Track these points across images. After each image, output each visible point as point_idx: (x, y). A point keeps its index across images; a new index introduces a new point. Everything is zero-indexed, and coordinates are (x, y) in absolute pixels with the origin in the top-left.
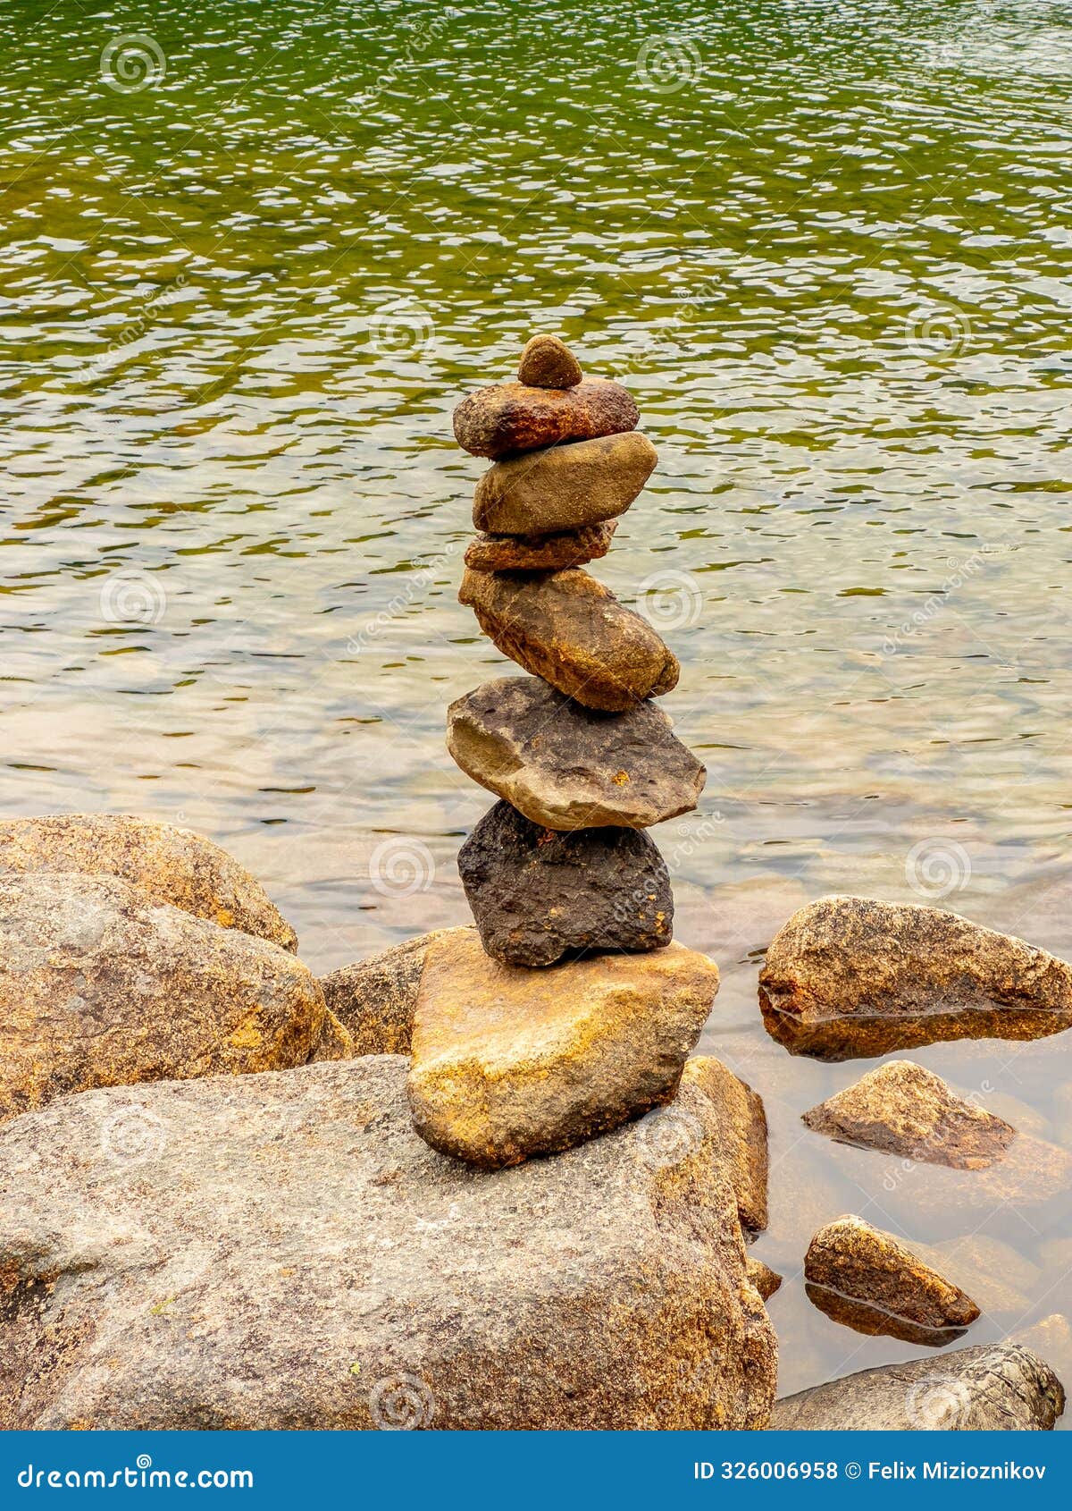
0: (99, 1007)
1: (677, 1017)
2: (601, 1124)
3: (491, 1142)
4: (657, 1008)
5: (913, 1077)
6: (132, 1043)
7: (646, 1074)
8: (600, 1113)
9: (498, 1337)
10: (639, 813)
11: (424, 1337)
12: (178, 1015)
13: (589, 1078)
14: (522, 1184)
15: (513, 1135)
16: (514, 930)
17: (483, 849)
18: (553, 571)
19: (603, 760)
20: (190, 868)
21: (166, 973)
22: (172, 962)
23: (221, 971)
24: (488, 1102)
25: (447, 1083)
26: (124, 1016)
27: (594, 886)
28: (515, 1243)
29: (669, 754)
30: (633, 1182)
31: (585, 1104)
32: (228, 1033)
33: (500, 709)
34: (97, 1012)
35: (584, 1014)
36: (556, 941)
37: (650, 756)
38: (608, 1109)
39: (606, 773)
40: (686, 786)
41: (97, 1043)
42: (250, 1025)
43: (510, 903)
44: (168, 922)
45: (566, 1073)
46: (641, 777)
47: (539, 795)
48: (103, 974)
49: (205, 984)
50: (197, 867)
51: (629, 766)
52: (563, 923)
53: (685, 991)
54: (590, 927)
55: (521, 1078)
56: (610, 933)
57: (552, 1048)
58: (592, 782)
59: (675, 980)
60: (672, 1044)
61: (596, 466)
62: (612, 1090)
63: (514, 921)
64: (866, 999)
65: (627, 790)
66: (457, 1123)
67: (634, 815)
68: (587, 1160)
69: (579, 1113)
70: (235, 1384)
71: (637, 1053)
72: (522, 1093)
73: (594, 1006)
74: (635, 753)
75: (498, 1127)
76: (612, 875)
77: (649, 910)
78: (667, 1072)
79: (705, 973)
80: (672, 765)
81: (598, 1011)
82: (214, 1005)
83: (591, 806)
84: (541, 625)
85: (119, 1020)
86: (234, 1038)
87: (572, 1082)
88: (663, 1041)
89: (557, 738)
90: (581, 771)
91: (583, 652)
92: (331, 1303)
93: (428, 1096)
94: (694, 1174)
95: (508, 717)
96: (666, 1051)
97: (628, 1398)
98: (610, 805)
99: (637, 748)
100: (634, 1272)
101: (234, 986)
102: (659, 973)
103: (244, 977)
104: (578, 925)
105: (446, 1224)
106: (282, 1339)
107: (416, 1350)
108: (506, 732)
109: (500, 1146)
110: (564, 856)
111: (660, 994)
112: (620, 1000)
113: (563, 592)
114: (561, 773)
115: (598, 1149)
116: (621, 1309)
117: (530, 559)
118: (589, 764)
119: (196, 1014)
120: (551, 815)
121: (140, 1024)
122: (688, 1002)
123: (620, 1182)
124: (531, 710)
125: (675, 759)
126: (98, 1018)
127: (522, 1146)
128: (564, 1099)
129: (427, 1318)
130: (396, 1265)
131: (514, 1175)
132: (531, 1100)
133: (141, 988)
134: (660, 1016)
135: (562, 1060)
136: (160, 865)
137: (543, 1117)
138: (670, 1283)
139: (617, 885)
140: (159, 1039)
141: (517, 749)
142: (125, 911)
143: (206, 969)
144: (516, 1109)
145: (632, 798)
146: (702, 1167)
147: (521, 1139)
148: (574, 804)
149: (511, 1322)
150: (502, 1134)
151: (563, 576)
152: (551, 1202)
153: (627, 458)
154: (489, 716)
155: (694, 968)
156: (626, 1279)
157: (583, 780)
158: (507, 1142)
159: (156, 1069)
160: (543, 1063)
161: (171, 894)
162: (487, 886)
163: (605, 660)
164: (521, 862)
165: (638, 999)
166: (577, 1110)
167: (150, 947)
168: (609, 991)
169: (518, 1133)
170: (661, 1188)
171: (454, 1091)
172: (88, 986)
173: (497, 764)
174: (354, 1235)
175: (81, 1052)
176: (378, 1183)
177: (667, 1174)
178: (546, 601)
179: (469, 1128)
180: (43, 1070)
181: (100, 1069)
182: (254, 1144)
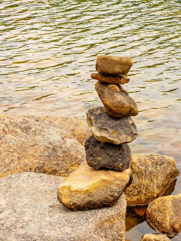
0: (50, 156)
1: (115, 187)
2: (95, 206)
3: (69, 204)
4: (111, 184)
6: (53, 164)
7: (107, 198)
8: (95, 204)
10: (115, 141)
12: (63, 161)
13: (93, 196)
14: (73, 215)
15: (74, 204)
16: (91, 160)
17: (89, 142)
18: (110, 84)
19: (112, 128)
20: (85, 132)
21: (64, 152)
22: (66, 150)
23: (74, 154)
24: (71, 196)
25: (65, 189)
26: (54, 159)
27: (108, 154)
29: (127, 129)
30: (94, 221)
31: (92, 201)
32: (71, 166)
33: (94, 113)
34: (49, 156)
35: (95, 182)
36: (98, 165)
38: (97, 204)
39: (111, 131)
40: (129, 137)
41: (47, 162)
42: (76, 166)
43: (91, 154)
45: (88, 194)
46: (119, 133)
47: (94, 133)
48: (54, 149)
49: (70, 156)
50: (87, 132)
51: (117, 130)
52: (100, 161)
53: (118, 182)
54: (105, 163)
55: (78, 192)
56: (109, 166)
57: (85, 188)
58: (108, 132)
59: (117, 179)
60: (113, 193)
61: (117, 62)
62: (98, 200)
63: (92, 158)
65: (114, 136)
66: (64, 198)
67: (114, 141)
68: (89, 213)
69: (90, 203)
71: (105, 193)
72: (77, 196)
73: (98, 180)
74: (120, 128)
75: (71, 202)
76: (112, 153)
77: (118, 162)
79: (124, 179)
80: (127, 132)
81: (98, 182)
82: (71, 160)
83: (105, 137)
84: (103, 95)
85: (52, 159)
86: (72, 168)
87: (89, 196)
88: (111, 192)
89: (103, 121)
90: (106, 129)
91: (108, 103)
92: (15, 230)
93: (60, 191)
94: (115, 222)
95: (95, 115)
96: (112, 194)
99: (121, 127)
101: (75, 158)
102: (114, 177)
103: (78, 156)
104: (103, 162)
105: (52, 220)
108: (92, 118)
109: (71, 206)
110: (104, 147)
111: (113, 181)
112: (104, 181)
113: (110, 89)
114: (101, 129)
115: (93, 211)
118: (108, 128)
119: (67, 161)
120: (96, 138)
121: (56, 161)
122: (118, 185)
123: (91, 220)
124: (100, 114)
125: (128, 131)
126: (49, 158)
127: (76, 207)
128: (86, 199)
130: (33, 226)
131: (74, 212)
132: (79, 198)
133: (59, 154)
134: (112, 186)
135: (87, 191)
136: (80, 131)
137: (81, 202)
139: (113, 156)
140: (58, 165)
141: (93, 122)
142: (63, 138)
143: (72, 153)
144: (75, 199)
145: (115, 138)
146: (118, 221)
147: (76, 205)
148: (101, 136)
150: (71, 203)
151: (111, 86)
152: (74, 221)
154: (92, 114)
155: (122, 178)
157: (106, 131)
158: (72, 205)
159: (55, 170)
160: (83, 190)
161: (79, 136)
162: (88, 150)
163: (112, 105)
164: (95, 146)
165: (107, 181)
166: (89, 202)
167: (64, 146)
168: (102, 178)
169: (75, 204)
170: (103, 223)
171: (65, 192)
172: (50, 151)
173: (91, 124)
174: (33, 216)
175: (43, 164)
176: (50, 207)
177: (106, 221)
178: (106, 90)
179: (66, 200)
180: (36, 165)
181: (45, 168)
182: (40, 191)
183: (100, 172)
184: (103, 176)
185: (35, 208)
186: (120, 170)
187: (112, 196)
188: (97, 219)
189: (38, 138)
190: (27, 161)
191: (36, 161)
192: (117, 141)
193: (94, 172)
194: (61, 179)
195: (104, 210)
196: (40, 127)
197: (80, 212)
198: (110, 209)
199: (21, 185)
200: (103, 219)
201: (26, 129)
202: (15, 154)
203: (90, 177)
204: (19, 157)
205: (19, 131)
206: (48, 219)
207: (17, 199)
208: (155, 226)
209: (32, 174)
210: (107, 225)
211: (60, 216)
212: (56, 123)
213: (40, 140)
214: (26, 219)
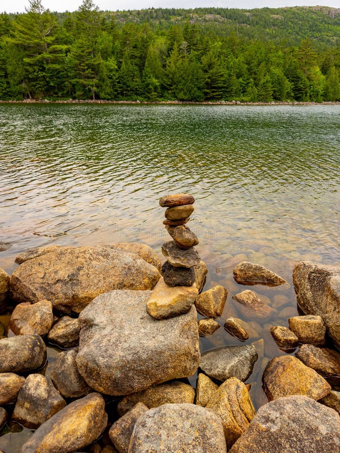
2: (175, 315)
5: (250, 293)
6: (130, 280)
7: (184, 308)
8: (176, 313)
9: (144, 356)
11: (132, 355)
12: (137, 276)
13: (174, 308)
14: (161, 324)
15: (160, 316)
16: (168, 280)
17: (165, 267)
18: (177, 226)
19: (183, 256)
20: (148, 253)
21: (137, 270)
22: (138, 268)
23: (144, 270)
24: (157, 310)
25: (152, 305)
26: (130, 275)
27: (180, 275)
28: (154, 337)
29: (193, 256)
30: (178, 327)
32: (143, 280)
33: (168, 246)
34: (126, 274)
35: (174, 297)
36: (174, 283)
37: (190, 256)
39: (182, 258)
40: (196, 262)
41: (125, 279)
42: (147, 279)
43: (168, 276)
44: (140, 261)
45: (170, 307)
46: (188, 260)
48: (129, 269)
49: (142, 272)
51: (187, 257)
52: (175, 280)
53: (191, 296)
54: (179, 281)
55: (163, 307)
56: (182, 283)
57: (168, 302)
58: (180, 260)
59: (190, 293)
61: (183, 210)
62: (178, 310)
64: (247, 278)
66: (152, 312)
67: (186, 266)
68: (172, 321)
70: (101, 358)
71: (183, 304)
72: (162, 309)
73: (176, 296)
74: (188, 255)
75: (158, 314)
76: (183, 274)
77: (188, 280)
78: (187, 308)
79: (195, 292)
80: (194, 258)
82: (142, 275)
83: (179, 264)
84: (173, 234)
88: (187, 303)
89: (175, 252)
90: (178, 258)
91: (179, 240)
92: (120, 345)
93: (149, 307)
94: (191, 324)
95: (168, 248)
97: (167, 368)
98: (182, 264)
100: (170, 347)
101: (145, 273)
102: (188, 291)
103: (147, 272)
104: (177, 281)
105: (146, 331)
106: (110, 351)
107: (130, 358)
108: (167, 250)
109: (158, 317)
110: (177, 270)
111: (187, 295)
112: (181, 295)
113: (178, 229)
114: (175, 258)
115: (175, 319)
116: (167, 353)
117: (173, 224)
118: (180, 257)
119: (139, 276)
120: (172, 264)
121: (132, 277)
123: (175, 327)
124: (172, 247)
127: (162, 317)
128: (169, 311)
129: (134, 351)
130: (134, 338)
131: (161, 322)
132: (164, 310)
133: (133, 272)
134: (187, 299)
135: (169, 305)
137: (166, 313)
138: (177, 349)
140: (134, 279)
141: (168, 253)
142: (134, 260)
143: (142, 270)
144: (161, 312)
145: (186, 263)
146: (193, 323)
148: (176, 263)
149: (147, 354)
152: (164, 329)
153: (188, 209)
154: (166, 247)
155: (193, 291)
156: (169, 349)
159: (132, 284)
160: (166, 305)
161: (144, 256)
162: (165, 273)
163: (182, 241)
164: (170, 270)
165: (183, 296)
166: (172, 313)
167: (136, 265)
168: (179, 294)
170: (184, 328)
171: (153, 307)
172: (126, 270)
173: (166, 254)
174: (131, 330)
175: (123, 280)
176: (142, 319)
177: (185, 325)
178: (175, 230)
179: (153, 314)
180: (118, 282)
181: (125, 283)
182: (129, 306)
183: (175, 288)
184: (179, 292)
185: (130, 321)
186: (190, 285)
187: (188, 306)
188: (180, 325)
189: (116, 261)
190: (110, 280)
191: (118, 279)
192: (188, 265)
193: (171, 289)
194: (142, 293)
195: (183, 317)
196: (116, 253)
197: (165, 321)
198: (187, 315)
199: (114, 303)
200: (184, 324)
201: (106, 256)
202: (101, 275)
203: (170, 294)
204: (104, 278)
205: (101, 257)
206: (143, 330)
207: (114, 315)
208: (204, 313)
209: (120, 291)
210: (186, 328)
211: (151, 326)
212: (126, 248)
213: (118, 263)
214: (127, 333)
